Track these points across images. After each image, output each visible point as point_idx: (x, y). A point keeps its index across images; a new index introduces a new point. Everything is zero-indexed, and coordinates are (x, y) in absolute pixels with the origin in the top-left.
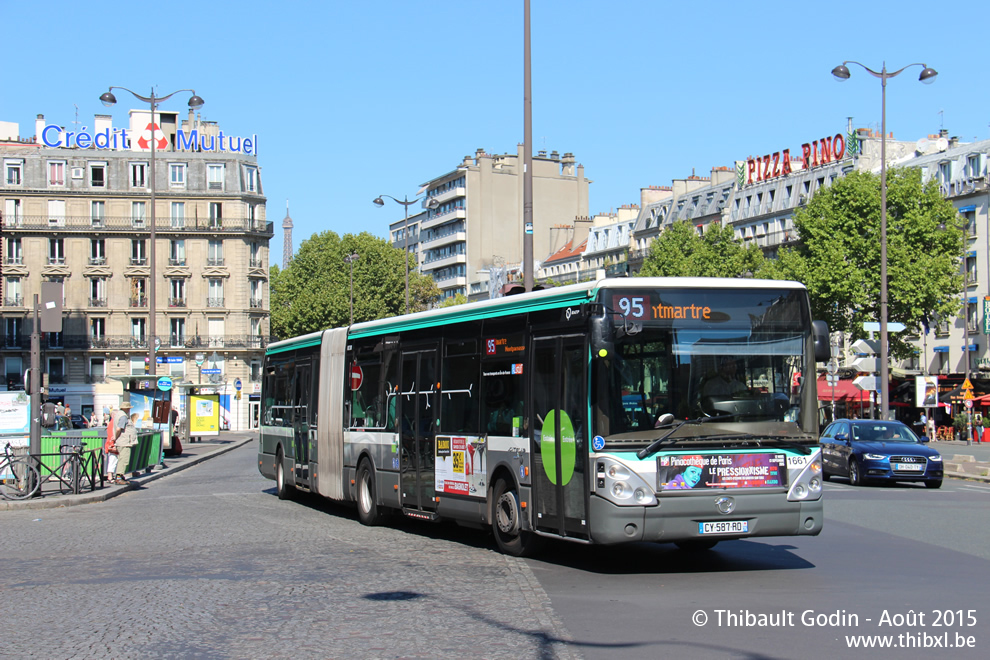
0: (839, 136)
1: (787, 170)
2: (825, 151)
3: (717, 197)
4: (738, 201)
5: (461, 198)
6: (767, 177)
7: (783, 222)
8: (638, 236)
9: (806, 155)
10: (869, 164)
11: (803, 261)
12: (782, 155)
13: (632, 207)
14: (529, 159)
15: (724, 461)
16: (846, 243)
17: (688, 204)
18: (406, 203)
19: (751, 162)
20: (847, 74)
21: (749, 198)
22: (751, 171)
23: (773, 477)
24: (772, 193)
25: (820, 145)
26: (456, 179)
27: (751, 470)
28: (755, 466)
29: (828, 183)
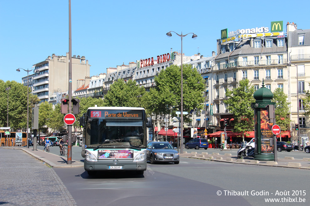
0: (168, 54)
1: (153, 64)
2: (164, 58)
3: (131, 71)
4: (137, 73)
5: (47, 70)
6: (146, 65)
7: (151, 80)
8: (106, 83)
9: (158, 59)
10: (177, 63)
11: (157, 92)
12: (151, 59)
13: (104, 74)
14: (70, 58)
15: (116, 152)
16: (170, 86)
17: (122, 74)
18: (28, 71)
19: (141, 61)
20: (171, 35)
21: (141, 72)
22: (142, 64)
23: (129, 156)
24: (148, 71)
25: (162, 56)
26: (45, 63)
27: (123, 154)
29: (165, 68)
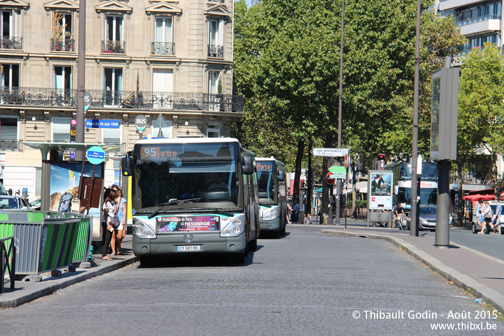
15: (188, 220)
23: (213, 227)
27: (202, 223)
28: (203, 221)
